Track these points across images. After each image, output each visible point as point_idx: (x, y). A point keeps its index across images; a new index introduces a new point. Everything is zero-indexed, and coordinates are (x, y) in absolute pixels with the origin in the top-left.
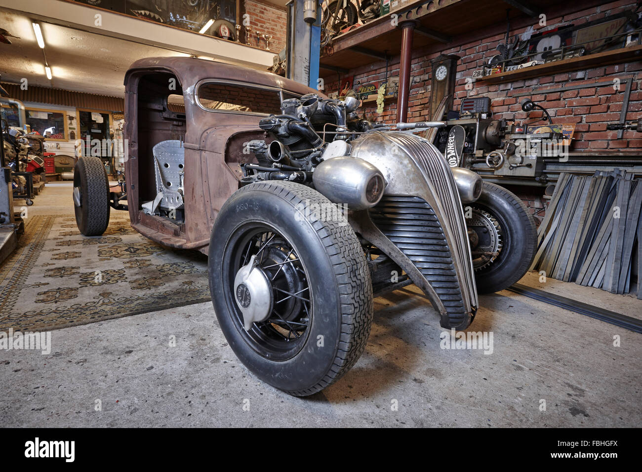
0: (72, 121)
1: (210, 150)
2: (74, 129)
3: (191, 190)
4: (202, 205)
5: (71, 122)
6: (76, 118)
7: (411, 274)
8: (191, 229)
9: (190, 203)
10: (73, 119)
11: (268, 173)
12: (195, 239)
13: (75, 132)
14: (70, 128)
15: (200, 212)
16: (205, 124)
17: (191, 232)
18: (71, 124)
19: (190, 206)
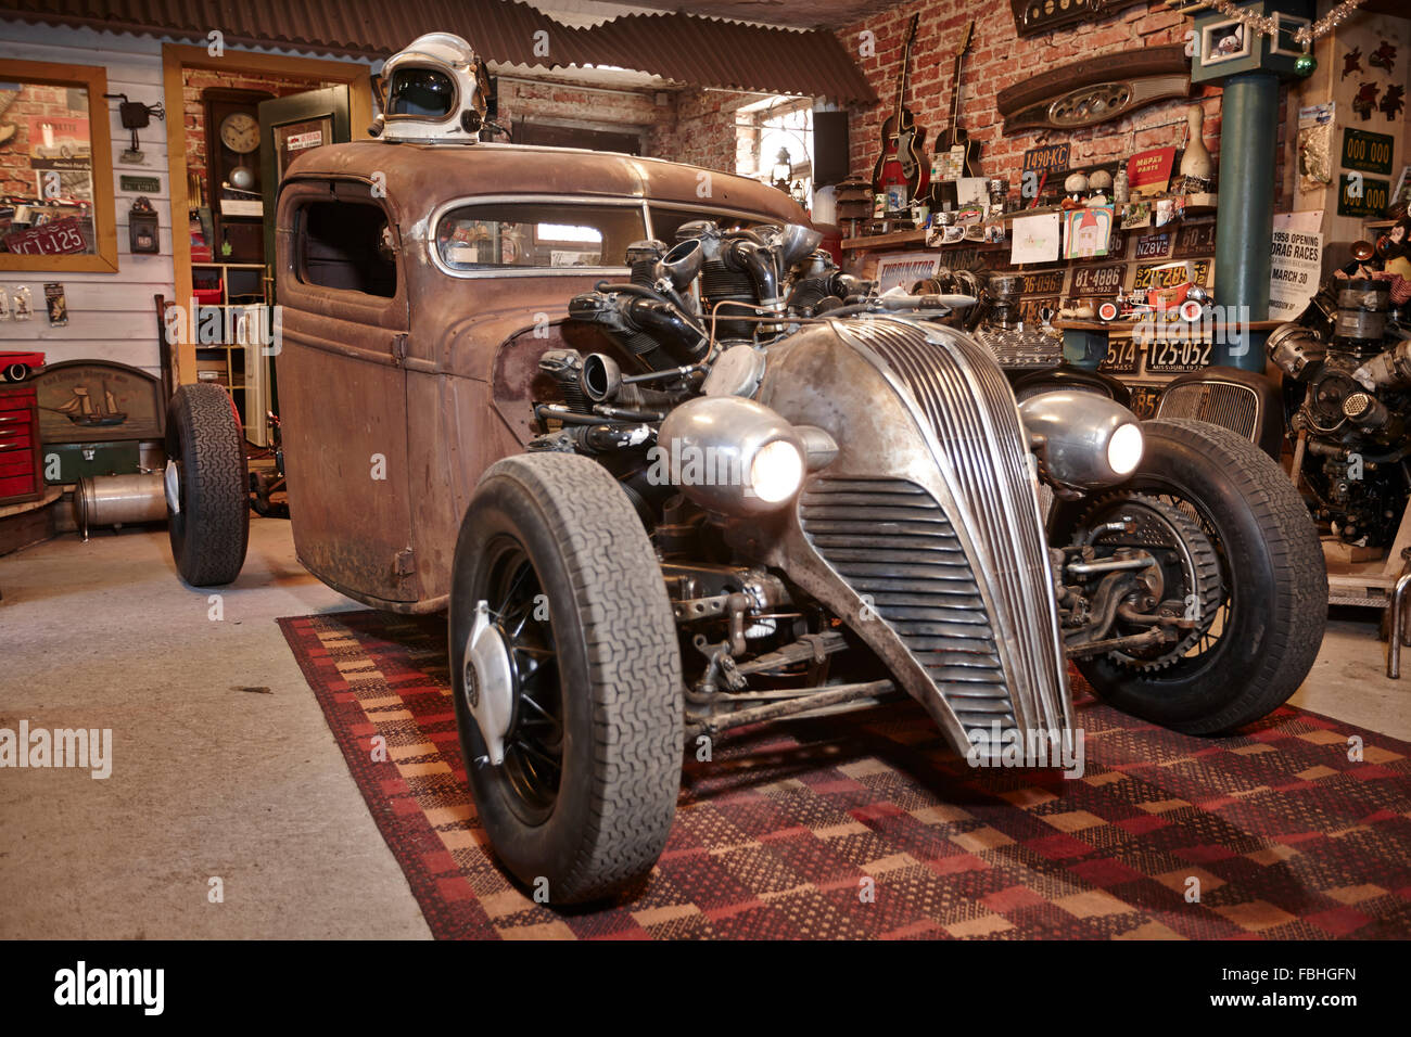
0: (141, 133)
1: (463, 372)
2: (153, 184)
3: (424, 470)
4: (447, 507)
5: (135, 140)
6: (161, 115)
7: (897, 665)
8: (426, 566)
9: (423, 502)
10: (145, 124)
11: (585, 428)
12: (436, 590)
13: (156, 206)
14: (129, 183)
15: (443, 523)
16: (452, 309)
17: (427, 572)
18: (133, 152)
19: (421, 508)
